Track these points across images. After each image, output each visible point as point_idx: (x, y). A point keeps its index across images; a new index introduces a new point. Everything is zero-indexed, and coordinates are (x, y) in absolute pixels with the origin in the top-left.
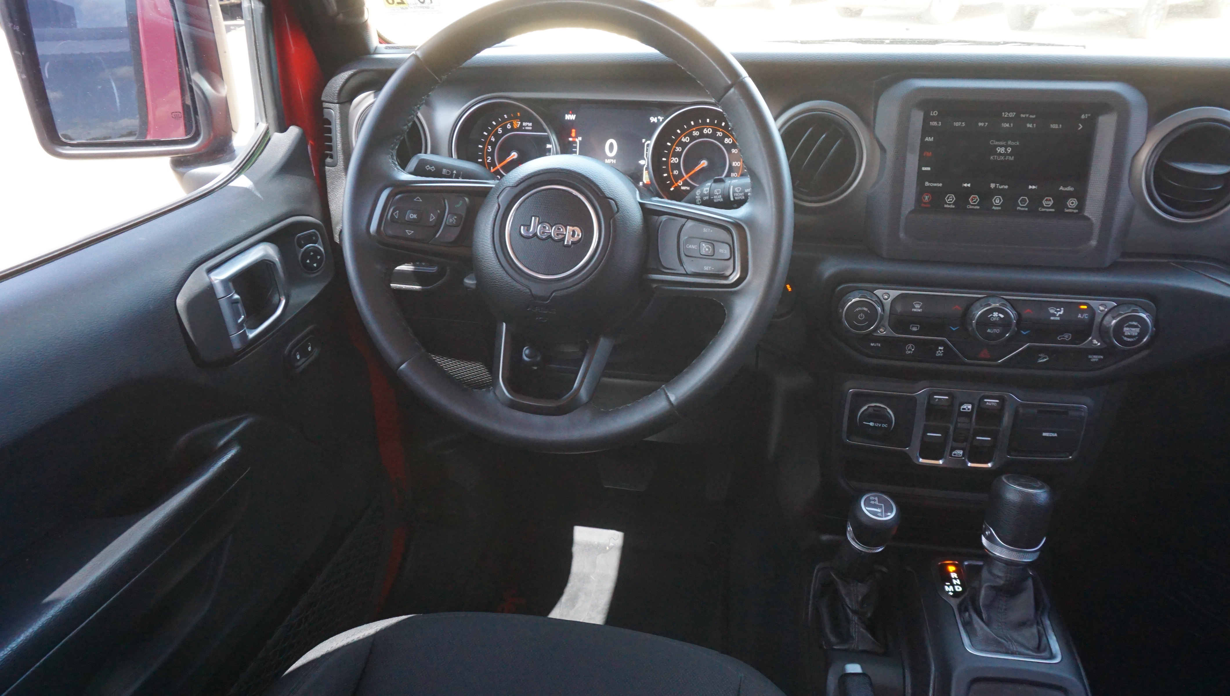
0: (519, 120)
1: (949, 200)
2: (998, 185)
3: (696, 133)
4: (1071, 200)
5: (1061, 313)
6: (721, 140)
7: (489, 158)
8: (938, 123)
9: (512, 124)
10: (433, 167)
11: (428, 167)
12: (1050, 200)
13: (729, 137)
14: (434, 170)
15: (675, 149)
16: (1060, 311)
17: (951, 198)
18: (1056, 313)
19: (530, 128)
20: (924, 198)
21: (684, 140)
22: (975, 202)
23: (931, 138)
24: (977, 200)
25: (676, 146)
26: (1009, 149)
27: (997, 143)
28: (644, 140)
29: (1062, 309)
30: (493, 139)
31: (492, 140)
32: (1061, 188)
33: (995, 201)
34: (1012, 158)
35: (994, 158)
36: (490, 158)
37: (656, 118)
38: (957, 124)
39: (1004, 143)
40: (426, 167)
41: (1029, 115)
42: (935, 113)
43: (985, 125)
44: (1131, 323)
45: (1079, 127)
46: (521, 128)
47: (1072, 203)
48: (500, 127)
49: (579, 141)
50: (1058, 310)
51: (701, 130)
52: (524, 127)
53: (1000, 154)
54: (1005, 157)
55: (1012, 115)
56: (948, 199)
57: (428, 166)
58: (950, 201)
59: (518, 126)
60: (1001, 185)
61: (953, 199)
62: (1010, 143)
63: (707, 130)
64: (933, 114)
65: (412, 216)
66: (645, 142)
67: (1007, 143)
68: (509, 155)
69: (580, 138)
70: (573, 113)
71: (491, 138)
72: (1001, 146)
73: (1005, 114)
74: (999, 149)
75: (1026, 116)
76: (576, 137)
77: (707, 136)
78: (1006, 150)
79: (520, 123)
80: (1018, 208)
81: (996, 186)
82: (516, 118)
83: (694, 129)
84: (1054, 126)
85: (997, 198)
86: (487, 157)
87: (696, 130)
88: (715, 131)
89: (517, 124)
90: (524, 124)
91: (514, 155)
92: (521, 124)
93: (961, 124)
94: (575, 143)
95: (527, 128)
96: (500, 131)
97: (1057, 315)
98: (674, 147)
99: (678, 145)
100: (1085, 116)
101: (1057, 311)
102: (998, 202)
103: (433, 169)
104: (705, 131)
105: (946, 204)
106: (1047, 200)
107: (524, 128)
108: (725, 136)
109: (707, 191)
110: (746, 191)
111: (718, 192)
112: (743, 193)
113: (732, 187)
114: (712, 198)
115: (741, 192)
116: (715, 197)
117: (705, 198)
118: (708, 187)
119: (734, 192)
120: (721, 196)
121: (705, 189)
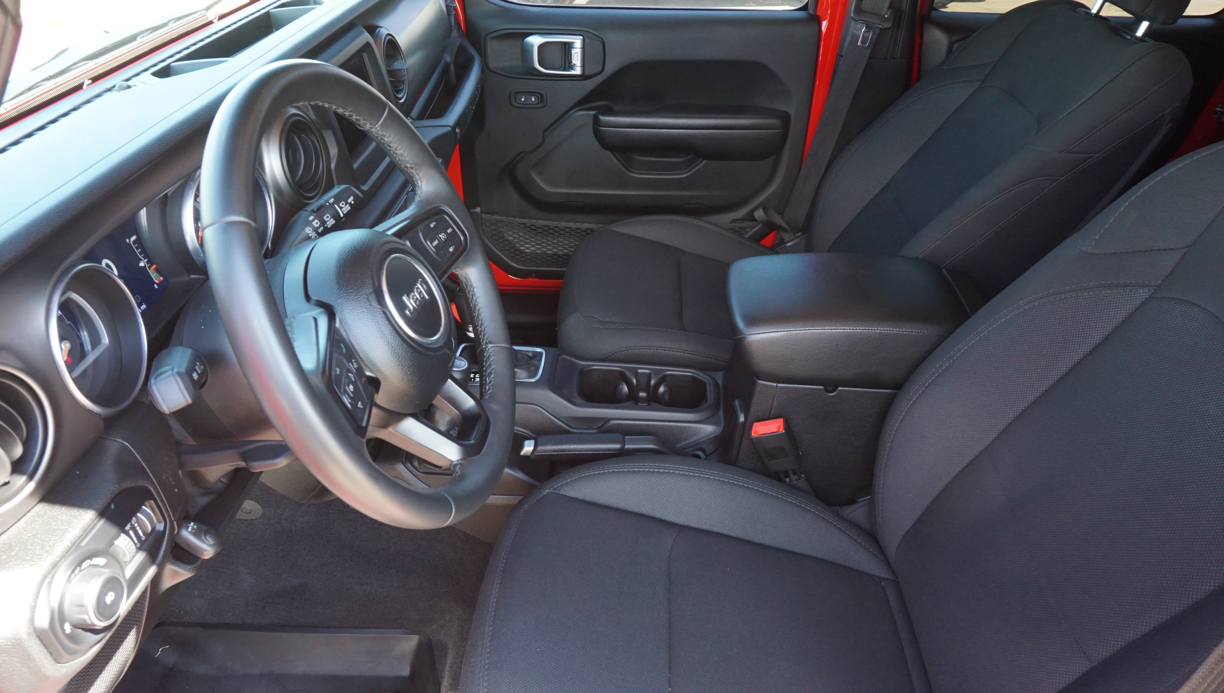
28: (127, 241)
66: (130, 242)
109: (317, 223)
110: (349, 201)
111: (328, 217)
112: (348, 205)
113: (336, 206)
114: (326, 226)
115: (346, 205)
116: (328, 223)
117: (320, 230)
118: (313, 220)
119: (341, 208)
120: (332, 219)
121: (314, 223)
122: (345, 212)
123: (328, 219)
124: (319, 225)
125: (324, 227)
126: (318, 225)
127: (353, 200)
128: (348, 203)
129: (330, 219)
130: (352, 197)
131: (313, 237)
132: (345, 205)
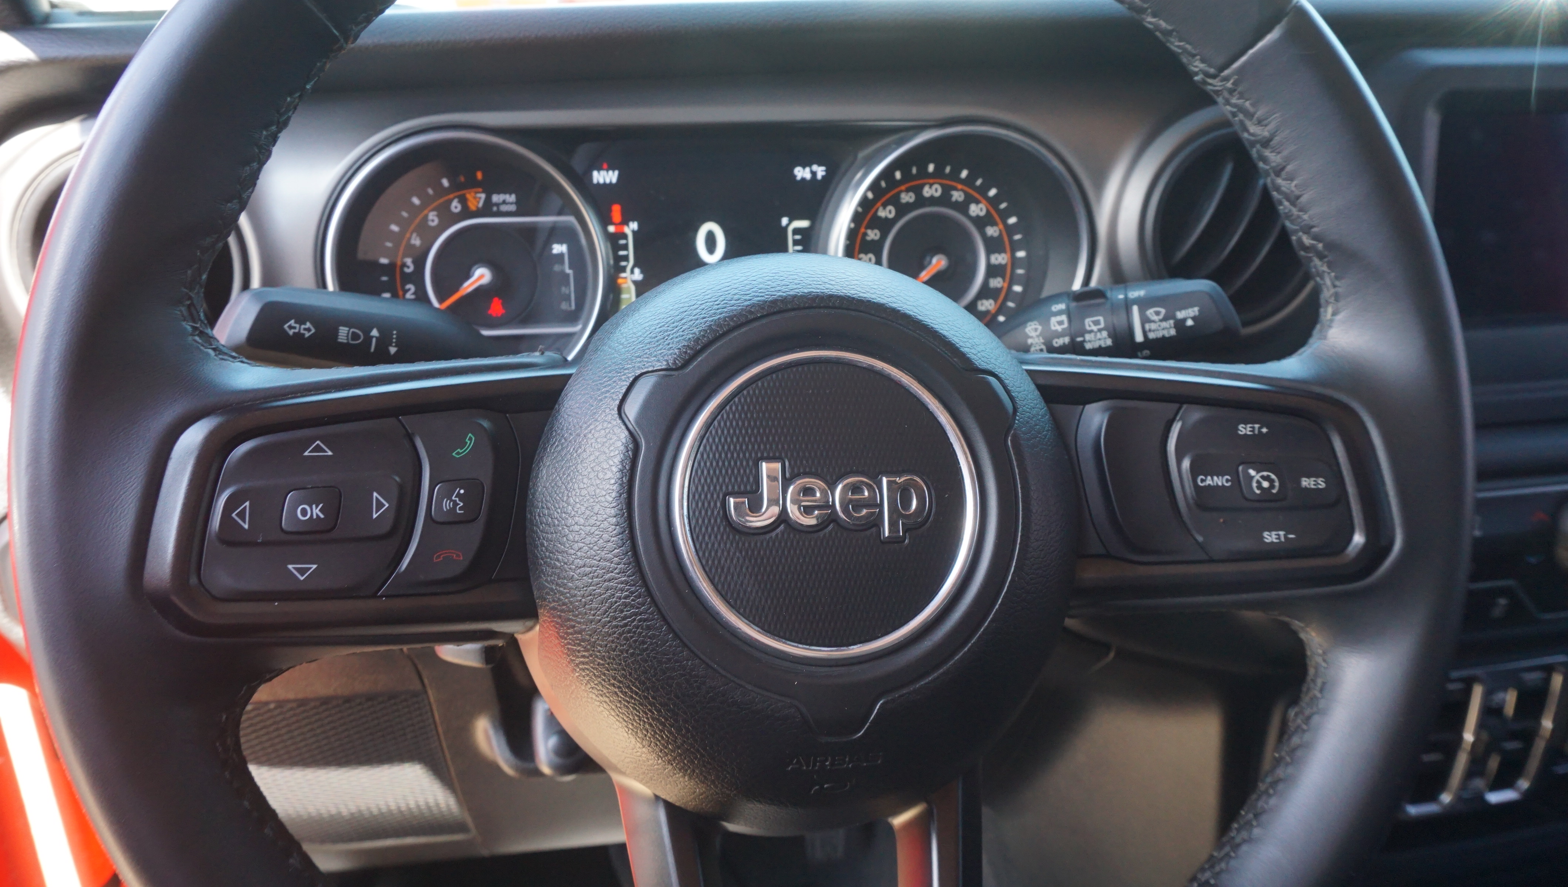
0: (480, 190)
3: (907, 198)
6: (962, 207)
7: (409, 290)
9: (463, 201)
10: (308, 325)
11: (292, 327)
13: (977, 202)
14: (313, 331)
15: (865, 234)
19: (513, 208)
21: (882, 213)
25: (867, 227)
28: (785, 221)
30: (416, 241)
31: (413, 242)
36: (411, 287)
37: (808, 169)
40: (286, 326)
46: (487, 210)
48: (433, 210)
49: (634, 232)
51: (918, 190)
52: (498, 205)
57: (292, 322)
59: (481, 205)
63: (930, 187)
65: (304, 512)
66: (788, 225)
68: (468, 276)
69: (634, 226)
70: (611, 168)
71: (410, 239)
76: (625, 222)
77: (932, 201)
79: (483, 196)
82: (473, 184)
83: (903, 188)
86: (403, 286)
87: (908, 190)
88: (947, 191)
89: (477, 199)
90: (496, 198)
91: (482, 277)
92: (488, 200)
94: (625, 237)
95: (504, 208)
96: (433, 221)
98: (862, 230)
99: (871, 226)
103: (307, 329)
104: (927, 192)
107: (495, 209)
108: (970, 199)
109: (1060, 323)
110: (1180, 315)
111: (1096, 323)
112: (1172, 322)
113: (1135, 309)
114: (1079, 339)
115: (1165, 319)
116: (1088, 337)
117: (1058, 342)
118: (1060, 313)
119: (1145, 320)
120: (1105, 334)
121: (1054, 320)
122: (1151, 336)
123: (1095, 328)
124: (1063, 329)
125: (1073, 340)
126: (1059, 328)
127: (1194, 318)
128: (1173, 317)
129: (1100, 330)
130: (1196, 309)
131: (1032, 349)
132: (1161, 317)
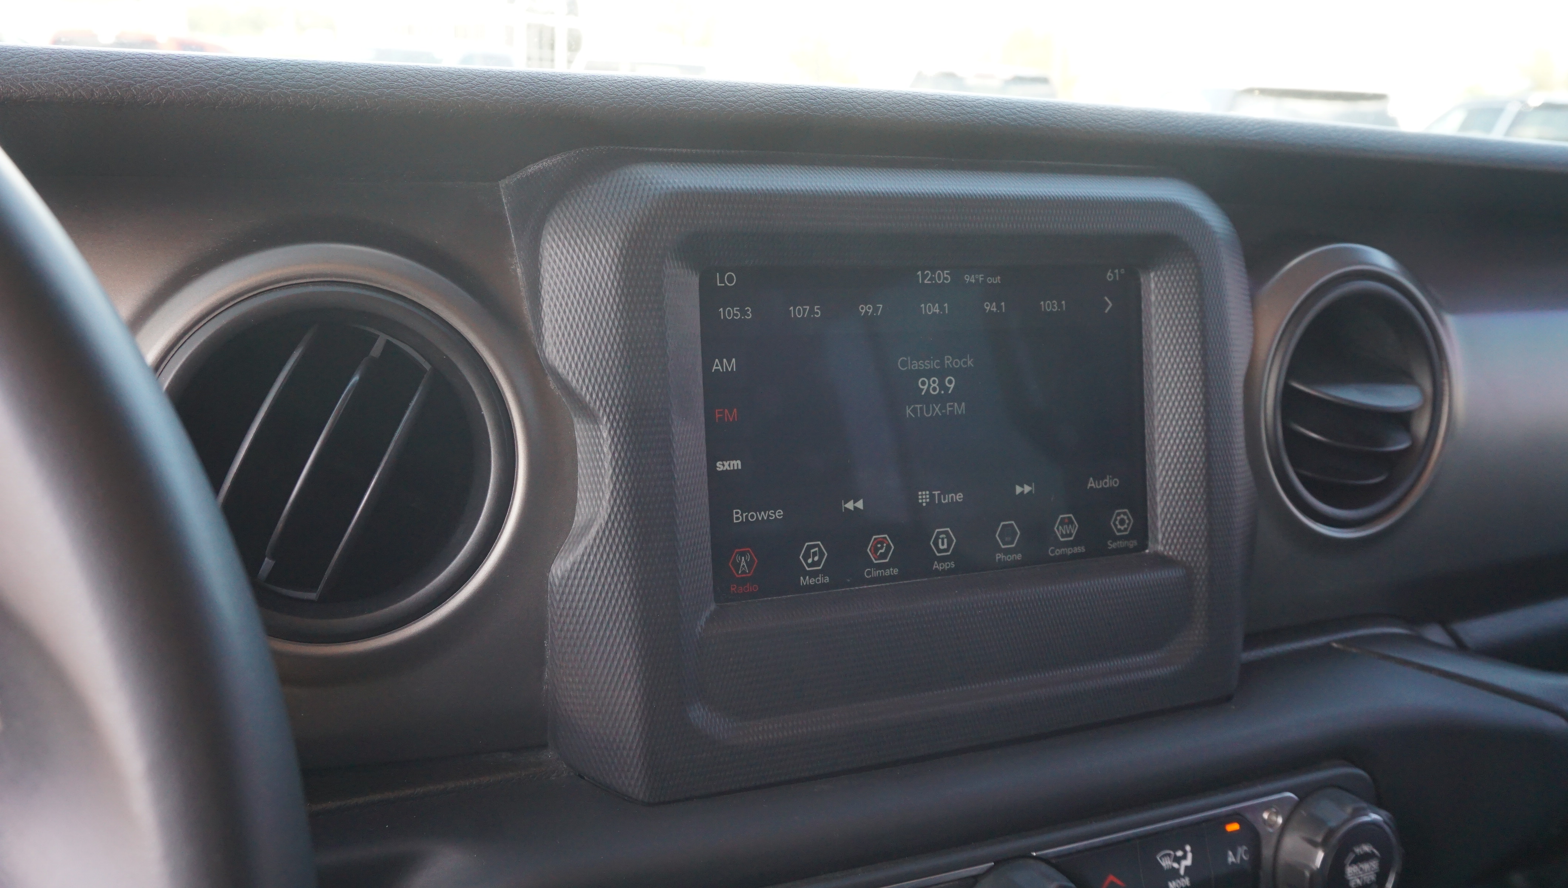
1: (810, 561)
2: (936, 493)
4: (1119, 514)
5: (1188, 862)
8: (744, 313)
12: (1070, 522)
16: (1184, 857)
17: (815, 554)
18: (1176, 865)
20: (737, 566)
22: (883, 556)
23: (729, 362)
24: (888, 547)
26: (950, 382)
27: (915, 365)
29: (1188, 848)
32: (1091, 484)
33: (936, 544)
34: (960, 409)
35: (914, 411)
38: (799, 312)
39: (934, 364)
41: (985, 278)
42: (730, 279)
43: (876, 309)
44: (1358, 850)
45: (1108, 304)
47: (1122, 522)
50: (1180, 853)
53: (928, 399)
54: (943, 407)
55: (944, 276)
56: (806, 558)
58: (814, 564)
60: (944, 492)
61: (821, 554)
62: (948, 361)
64: (722, 281)
67: (942, 363)
72: (929, 374)
73: (924, 277)
74: (923, 383)
75: (977, 280)
78: (942, 386)
80: (999, 556)
81: (932, 496)
84: (1049, 306)
85: (939, 533)
93: (812, 311)
97: (1182, 872)
100: (1114, 274)
101: (1178, 860)
102: (945, 546)
105: (805, 573)
106: (1062, 523)
